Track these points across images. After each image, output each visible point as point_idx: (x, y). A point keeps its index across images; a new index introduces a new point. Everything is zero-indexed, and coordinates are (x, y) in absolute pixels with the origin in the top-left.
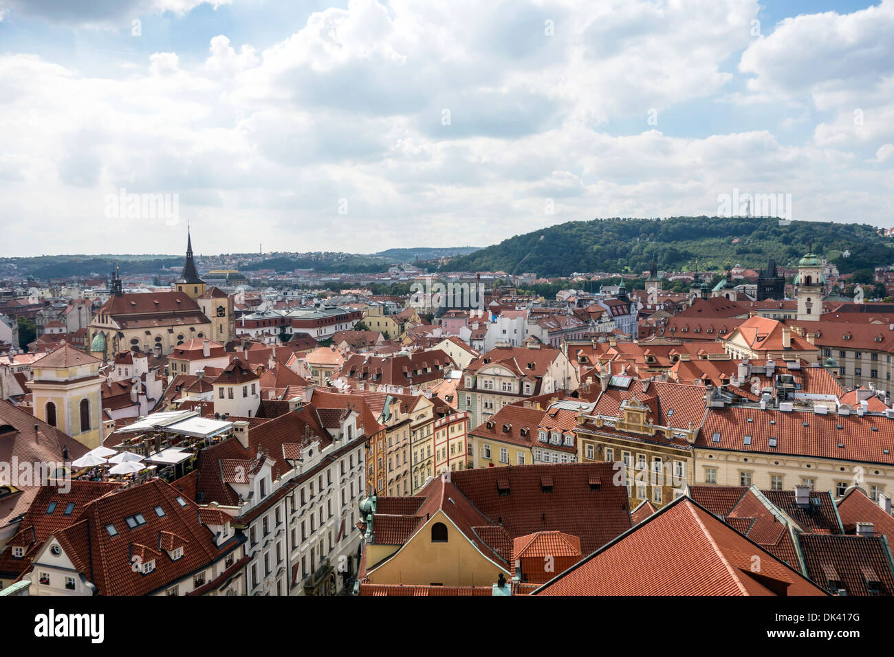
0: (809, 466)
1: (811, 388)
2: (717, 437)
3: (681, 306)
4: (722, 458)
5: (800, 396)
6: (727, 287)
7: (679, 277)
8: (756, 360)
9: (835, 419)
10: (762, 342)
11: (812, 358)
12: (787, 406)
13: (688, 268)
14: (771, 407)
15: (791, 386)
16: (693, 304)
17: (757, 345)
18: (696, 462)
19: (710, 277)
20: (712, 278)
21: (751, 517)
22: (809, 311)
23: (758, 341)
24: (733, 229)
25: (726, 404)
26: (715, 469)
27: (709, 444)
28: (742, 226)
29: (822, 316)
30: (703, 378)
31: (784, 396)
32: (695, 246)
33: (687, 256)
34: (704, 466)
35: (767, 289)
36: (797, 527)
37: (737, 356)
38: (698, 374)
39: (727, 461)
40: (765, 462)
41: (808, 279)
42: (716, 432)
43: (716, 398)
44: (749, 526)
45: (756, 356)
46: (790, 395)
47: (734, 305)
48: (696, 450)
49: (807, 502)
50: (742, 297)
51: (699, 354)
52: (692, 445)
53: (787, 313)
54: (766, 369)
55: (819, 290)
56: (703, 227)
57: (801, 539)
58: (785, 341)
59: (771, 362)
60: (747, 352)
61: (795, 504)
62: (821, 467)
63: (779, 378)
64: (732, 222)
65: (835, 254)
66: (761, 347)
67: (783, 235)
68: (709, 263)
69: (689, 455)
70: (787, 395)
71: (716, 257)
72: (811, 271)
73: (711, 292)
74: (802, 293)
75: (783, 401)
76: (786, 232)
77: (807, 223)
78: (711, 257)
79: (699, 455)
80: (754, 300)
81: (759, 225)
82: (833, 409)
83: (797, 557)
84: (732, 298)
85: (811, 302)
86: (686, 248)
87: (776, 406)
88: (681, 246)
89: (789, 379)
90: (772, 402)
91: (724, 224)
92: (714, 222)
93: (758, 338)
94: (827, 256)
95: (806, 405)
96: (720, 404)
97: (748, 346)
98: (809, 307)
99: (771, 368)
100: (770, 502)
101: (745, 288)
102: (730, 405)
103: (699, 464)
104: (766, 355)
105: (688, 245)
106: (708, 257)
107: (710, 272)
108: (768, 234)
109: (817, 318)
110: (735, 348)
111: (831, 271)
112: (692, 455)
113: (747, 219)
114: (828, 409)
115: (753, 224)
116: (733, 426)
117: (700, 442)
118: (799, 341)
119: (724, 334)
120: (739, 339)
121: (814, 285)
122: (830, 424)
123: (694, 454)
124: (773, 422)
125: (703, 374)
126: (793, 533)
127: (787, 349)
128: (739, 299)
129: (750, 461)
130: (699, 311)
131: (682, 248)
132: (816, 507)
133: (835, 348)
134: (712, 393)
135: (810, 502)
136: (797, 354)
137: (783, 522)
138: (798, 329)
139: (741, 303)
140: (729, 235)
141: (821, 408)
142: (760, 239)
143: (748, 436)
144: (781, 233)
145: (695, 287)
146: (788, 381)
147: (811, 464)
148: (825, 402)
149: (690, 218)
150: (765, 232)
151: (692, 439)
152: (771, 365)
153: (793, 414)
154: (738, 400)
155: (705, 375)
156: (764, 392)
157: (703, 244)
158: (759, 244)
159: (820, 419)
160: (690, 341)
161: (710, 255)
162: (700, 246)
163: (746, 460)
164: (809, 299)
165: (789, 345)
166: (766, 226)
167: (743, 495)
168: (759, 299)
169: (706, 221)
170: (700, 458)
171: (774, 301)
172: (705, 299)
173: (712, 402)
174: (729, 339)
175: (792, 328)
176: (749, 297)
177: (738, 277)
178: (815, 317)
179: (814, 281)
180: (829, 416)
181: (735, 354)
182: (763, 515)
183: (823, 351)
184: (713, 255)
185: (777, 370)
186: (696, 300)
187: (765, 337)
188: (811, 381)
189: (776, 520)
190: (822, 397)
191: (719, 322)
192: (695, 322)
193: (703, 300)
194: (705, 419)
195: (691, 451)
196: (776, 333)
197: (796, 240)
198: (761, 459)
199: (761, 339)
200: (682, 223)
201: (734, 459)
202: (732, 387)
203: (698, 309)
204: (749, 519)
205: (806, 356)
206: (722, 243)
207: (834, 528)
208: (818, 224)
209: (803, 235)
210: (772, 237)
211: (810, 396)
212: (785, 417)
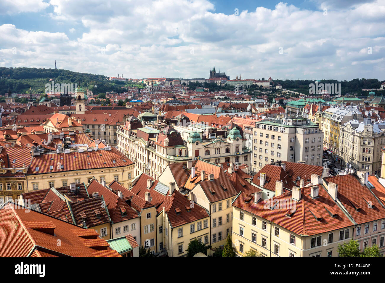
0: (77, 174)
1: (79, 142)
2: (37, 169)
3: (25, 110)
4: (40, 178)
5: (74, 146)
6: (46, 101)
7: (24, 96)
8: (57, 132)
9: (86, 154)
10: (60, 124)
11: (80, 130)
12: (68, 151)
13: (29, 92)
14: (61, 152)
15: (69, 142)
16: (29, 109)
17: (58, 126)
18: (28, 182)
19: (39, 96)
20: (40, 97)
21: (51, 201)
22: (80, 110)
23: (58, 124)
24: (49, 74)
25: (41, 153)
26: (37, 183)
27: (34, 173)
28: (53, 73)
29: (86, 112)
30: (33, 142)
31: (67, 147)
32: (32, 82)
33: (28, 86)
34: (32, 183)
35: (65, 101)
36: (70, 200)
37: (50, 131)
38: (31, 141)
39: (43, 179)
40: (59, 176)
41: (79, 97)
42: (37, 166)
43: (36, 151)
44: (50, 205)
45: (58, 131)
46: (69, 146)
47: (49, 109)
48: (28, 176)
49: (75, 189)
50: (53, 105)
51: (32, 131)
52: (25, 174)
53: (72, 111)
54: (60, 136)
55: (84, 101)
56: (35, 73)
57: (71, 205)
58: (70, 123)
59: (62, 133)
60: (54, 129)
61: (70, 191)
62: (82, 174)
63: (65, 139)
64: (49, 72)
65: (91, 86)
66: (59, 127)
67: (71, 78)
68: (39, 90)
69: (24, 179)
70: (68, 146)
71: (42, 87)
72: (80, 93)
73: (39, 103)
74: (77, 103)
75: (66, 149)
76: (72, 77)
77: (81, 73)
78: (39, 87)
79: (29, 178)
80: (58, 106)
81: (61, 73)
82: (86, 149)
83: (70, 213)
84: (49, 105)
85: (81, 106)
86: (27, 82)
87: (63, 151)
88: (24, 82)
89: (69, 139)
90: (62, 150)
91: (44, 72)
92: (40, 71)
93: (58, 122)
94: (89, 87)
95: (76, 149)
96: (38, 154)
97: (53, 126)
98: (80, 109)
99: (62, 135)
100: (59, 193)
101: (54, 101)
102: (43, 153)
103: (29, 182)
104: (62, 130)
105: (28, 81)
106: (38, 87)
107: (40, 94)
108: (65, 77)
109: (83, 113)
110: (49, 128)
111: (90, 94)
112: (26, 179)
113: (56, 70)
114: (84, 150)
115: (58, 73)
116: (45, 163)
117: (30, 172)
118: (75, 123)
119: (44, 122)
120: (50, 124)
121: (82, 99)
122: (85, 155)
123: (27, 178)
124: (62, 158)
125: (33, 141)
126: (68, 203)
127: (70, 127)
128: (51, 106)
129: (53, 176)
130: (33, 112)
131: (25, 82)
132: (79, 190)
133: (90, 124)
134: (34, 149)
135: (76, 189)
136: (74, 128)
137: (64, 200)
138: (74, 118)
139: (52, 108)
140: (48, 77)
141: (81, 149)
142: (61, 80)
143: (51, 166)
144: (70, 77)
145: (31, 101)
146: (68, 140)
147: (78, 173)
148: (82, 147)
149: (28, 68)
150: (63, 76)
151: (25, 172)
152: (62, 134)
153: (70, 154)
154: (47, 151)
155: (34, 141)
156: (58, 146)
157: (35, 81)
158: (61, 82)
159: (81, 154)
160: (28, 126)
161: (39, 86)
162: (34, 82)
163: (51, 176)
164: (80, 105)
165: (71, 125)
166: (64, 74)
167: (48, 192)
168: (61, 106)
169: (37, 70)
170: (30, 180)
171: (67, 106)
172: (35, 106)
173: (34, 153)
174: (46, 124)
175: (72, 117)
176: (57, 105)
177: (52, 96)
178: (83, 112)
179: (82, 98)
180: (84, 153)
181: (49, 130)
182: (56, 199)
183: (86, 126)
184: (40, 86)
185: (65, 136)
186: (31, 107)
187: (61, 122)
188: (79, 139)
189: (61, 200)
190: (82, 145)
191: (42, 116)
192: (30, 117)
193: (34, 107)
194: (31, 161)
195: (25, 177)
196: (65, 120)
197: (76, 80)
198: (57, 175)
199: (59, 123)
200: (24, 71)
201: (46, 177)
202: (44, 145)
203: (32, 111)
204: (50, 202)
205: (78, 129)
206: (44, 81)
207: (86, 197)
208: (85, 74)
209: (79, 79)
210: (67, 79)
211: (78, 145)
212: (67, 156)
